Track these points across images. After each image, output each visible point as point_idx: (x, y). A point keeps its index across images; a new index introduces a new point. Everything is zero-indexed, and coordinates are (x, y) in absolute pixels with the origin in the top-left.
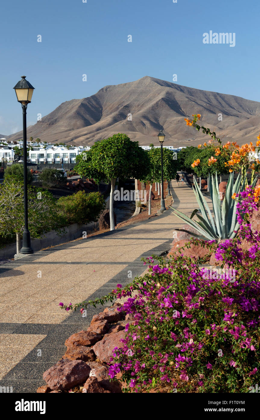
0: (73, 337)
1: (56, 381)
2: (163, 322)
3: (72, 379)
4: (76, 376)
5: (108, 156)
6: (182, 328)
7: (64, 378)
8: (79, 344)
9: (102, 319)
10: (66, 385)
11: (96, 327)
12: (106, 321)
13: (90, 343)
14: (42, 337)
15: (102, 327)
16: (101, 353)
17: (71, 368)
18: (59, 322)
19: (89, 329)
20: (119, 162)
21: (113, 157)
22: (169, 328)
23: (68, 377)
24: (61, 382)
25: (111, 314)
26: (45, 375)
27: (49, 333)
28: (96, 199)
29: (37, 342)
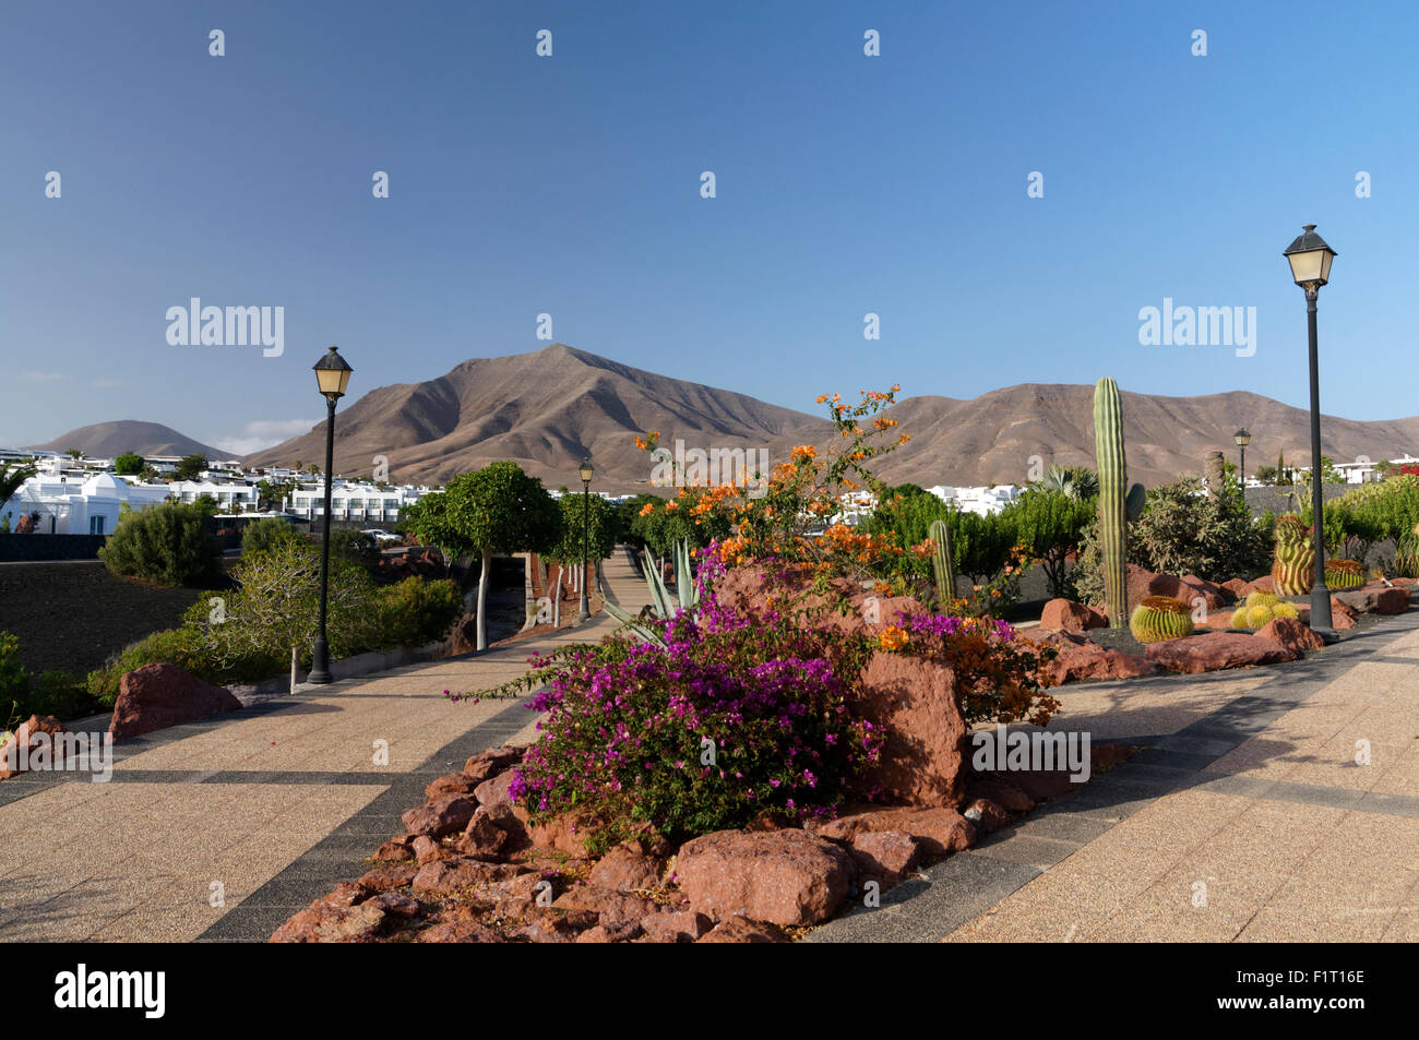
0: (441, 781)
1: (424, 822)
2: (589, 716)
3: (449, 820)
4: (454, 817)
5: (478, 505)
6: (614, 722)
7: (437, 818)
8: (450, 789)
9: (485, 761)
10: (439, 829)
11: (475, 771)
12: (491, 762)
13: (467, 789)
14: (383, 788)
15: (486, 770)
16: (487, 799)
17: (447, 805)
18: (408, 771)
19: (464, 773)
20: (502, 517)
21: (489, 507)
22: (598, 723)
23: (442, 817)
24: (432, 824)
25: (498, 754)
26: (406, 817)
27: (393, 783)
28: (444, 596)
29: (377, 794)
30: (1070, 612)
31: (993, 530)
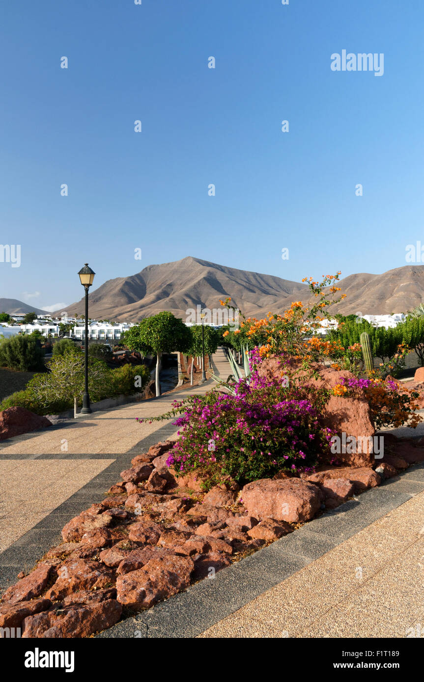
0: (138, 457)
1: (130, 476)
2: (201, 428)
3: (141, 475)
4: (143, 473)
5: (154, 331)
6: (212, 431)
7: (136, 474)
8: (142, 461)
9: (157, 448)
10: (136, 479)
11: (153, 452)
12: (160, 448)
13: (149, 461)
14: (113, 461)
15: (158, 452)
16: (158, 465)
17: (140, 468)
18: (124, 452)
19: (148, 454)
20: (165, 337)
21: (159, 332)
22: (205, 431)
23: (138, 474)
24: (133, 477)
25: (163, 444)
26: (122, 474)
27: (117, 458)
29: (110, 463)
31: (391, 336)
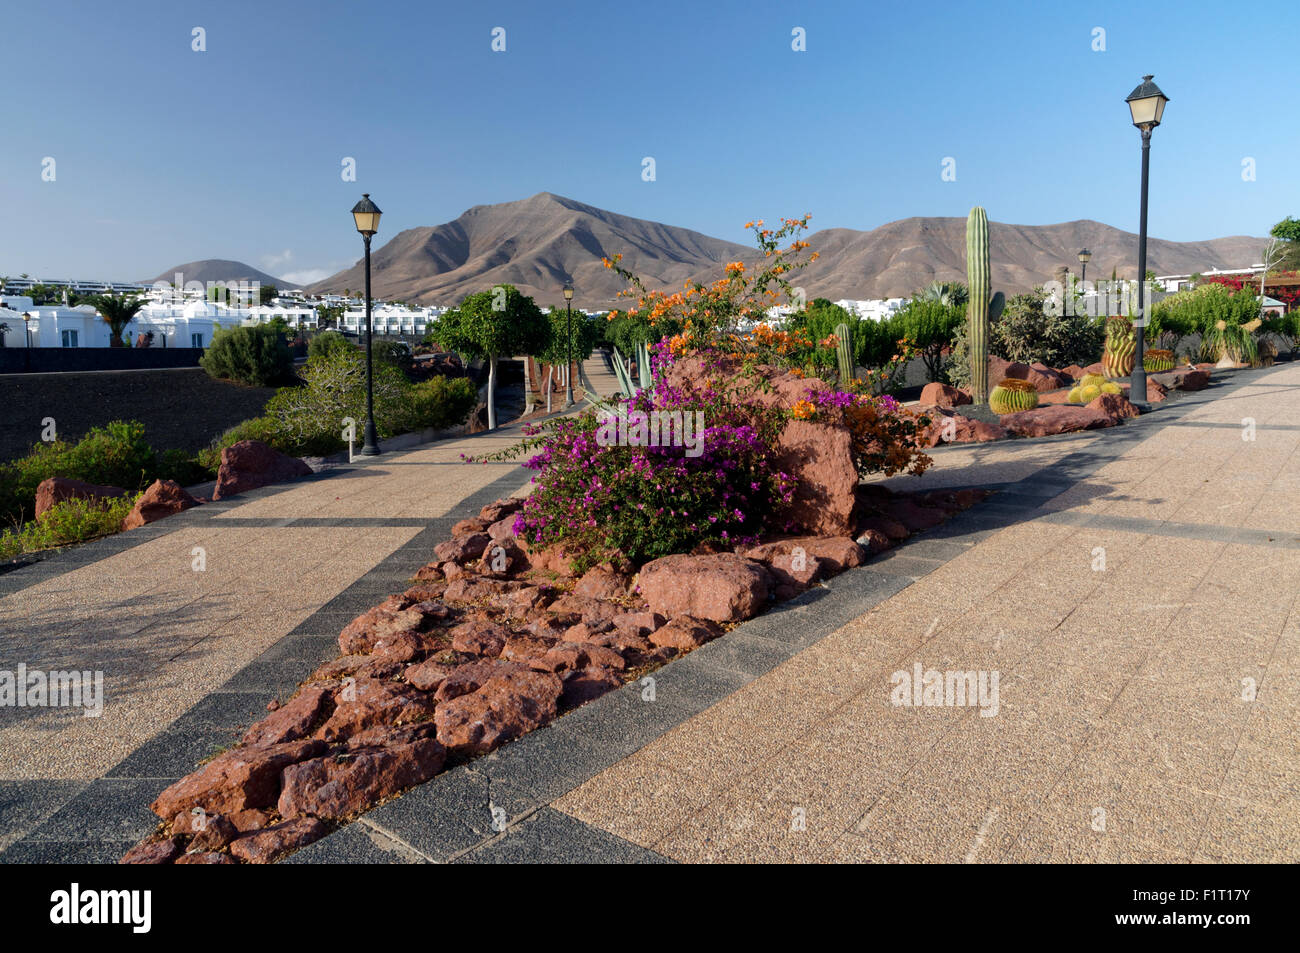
0: (463, 523)
1: (451, 552)
3: (469, 551)
4: (473, 548)
5: (486, 319)
7: (460, 549)
8: (469, 529)
9: (495, 509)
10: (462, 557)
11: (488, 515)
12: (500, 510)
13: (482, 529)
14: (420, 529)
15: (496, 515)
16: (497, 535)
17: (467, 540)
18: (438, 516)
19: (480, 517)
20: (504, 328)
23: (464, 548)
24: (457, 553)
25: (505, 503)
26: (437, 548)
27: (428, 526)
28: (463, 390)
29: (415, 533)
30: (942, 393)
31: (885, 331)
